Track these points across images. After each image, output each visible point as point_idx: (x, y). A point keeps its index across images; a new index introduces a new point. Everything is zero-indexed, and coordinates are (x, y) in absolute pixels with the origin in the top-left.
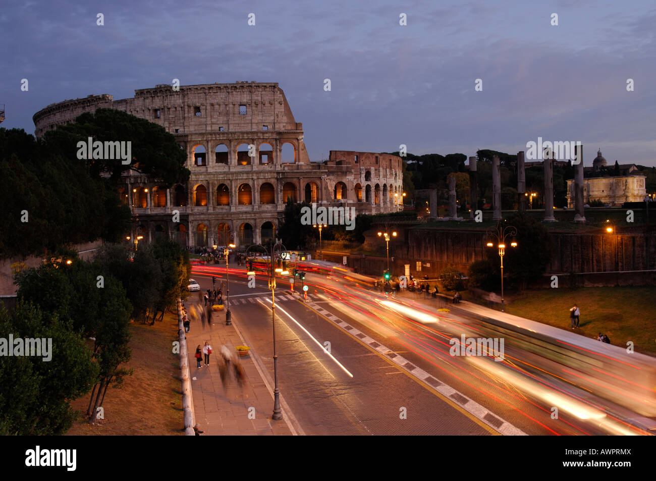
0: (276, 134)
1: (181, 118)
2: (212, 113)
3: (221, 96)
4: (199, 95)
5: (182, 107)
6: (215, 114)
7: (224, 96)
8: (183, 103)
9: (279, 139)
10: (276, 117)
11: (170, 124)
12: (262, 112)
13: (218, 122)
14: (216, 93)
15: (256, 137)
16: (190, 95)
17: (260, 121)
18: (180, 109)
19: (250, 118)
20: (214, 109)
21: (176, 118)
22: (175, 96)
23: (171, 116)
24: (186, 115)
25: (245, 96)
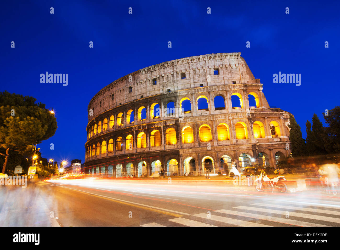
0: (243, 87)
1: (172, 81)
2: (194, 76)
3: (200, 64)
4: (184, 65)
5: (172, 75)
6: (197, 76)
7: (202, 64)
8: (173, 71)
9: (246, 90)
10: (241, 75)
11: (164, 87)
12: (230, 72)
13: (199, 81)
14: (196, 62)
15: (228, 89)
16: (177, 66)
17: (230, 78)
18: (171, 76)
19: (223, 77)
20: (195, 73)
21: (168, 82)
22: (167, 68)
23: (164, 81)
24: (175, 79)
25: (218, 62)
